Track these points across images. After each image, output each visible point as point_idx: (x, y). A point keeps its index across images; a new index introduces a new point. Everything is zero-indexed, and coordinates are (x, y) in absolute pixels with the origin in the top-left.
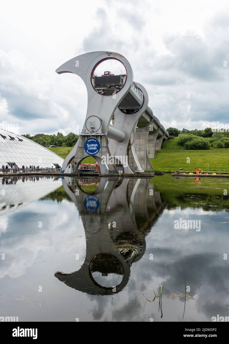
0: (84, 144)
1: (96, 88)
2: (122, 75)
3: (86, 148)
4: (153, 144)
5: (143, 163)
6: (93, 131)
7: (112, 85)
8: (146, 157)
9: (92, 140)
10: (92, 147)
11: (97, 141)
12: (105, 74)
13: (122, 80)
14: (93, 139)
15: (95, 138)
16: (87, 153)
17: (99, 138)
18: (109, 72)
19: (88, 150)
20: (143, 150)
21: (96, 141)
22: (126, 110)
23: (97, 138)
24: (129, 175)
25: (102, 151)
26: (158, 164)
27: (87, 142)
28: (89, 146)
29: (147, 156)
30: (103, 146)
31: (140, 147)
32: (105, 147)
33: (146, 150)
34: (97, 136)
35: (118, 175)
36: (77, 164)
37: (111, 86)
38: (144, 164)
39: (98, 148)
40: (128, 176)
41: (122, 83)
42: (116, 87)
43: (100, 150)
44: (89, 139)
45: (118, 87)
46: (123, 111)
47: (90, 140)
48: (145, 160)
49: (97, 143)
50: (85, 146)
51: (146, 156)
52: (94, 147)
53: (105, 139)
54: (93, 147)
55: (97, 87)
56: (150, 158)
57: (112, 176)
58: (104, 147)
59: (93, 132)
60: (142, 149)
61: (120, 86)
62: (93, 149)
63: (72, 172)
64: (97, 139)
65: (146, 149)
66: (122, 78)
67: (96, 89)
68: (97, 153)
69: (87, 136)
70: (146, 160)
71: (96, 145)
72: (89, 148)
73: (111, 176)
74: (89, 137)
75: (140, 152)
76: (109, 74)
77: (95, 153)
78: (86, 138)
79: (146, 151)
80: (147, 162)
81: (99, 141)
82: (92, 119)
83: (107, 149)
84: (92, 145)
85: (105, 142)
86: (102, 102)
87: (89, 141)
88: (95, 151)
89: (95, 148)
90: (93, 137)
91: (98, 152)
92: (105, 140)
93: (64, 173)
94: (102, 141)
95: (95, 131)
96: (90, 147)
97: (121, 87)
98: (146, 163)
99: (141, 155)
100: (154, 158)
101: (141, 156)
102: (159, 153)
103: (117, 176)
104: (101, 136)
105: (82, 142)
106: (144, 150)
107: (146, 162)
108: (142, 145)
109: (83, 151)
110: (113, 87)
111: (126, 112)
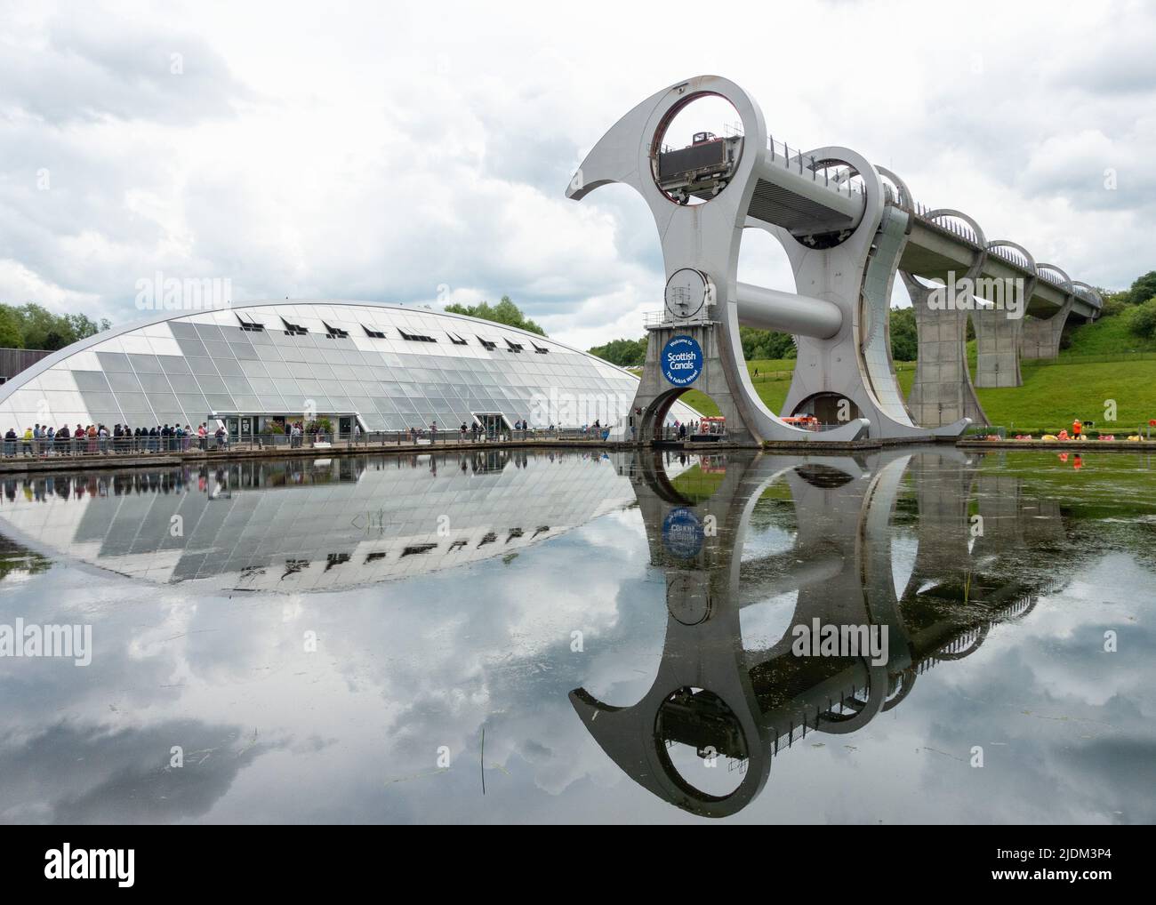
0: (659, 355)
1: (662, 185)
2: (727, 139)
3: (665, 365)
4: (1012, 337)
5: (950, 405)
6: (683, 313)
7: (701, 172)
8: (960, 384)
9: (681, 341)
10: (680, 362)
11: (695, 343)
12: (694, 142)
13: (731, 153)
14: (685, 338)
15: (689, 333)
16: (669, 379)
17: (700, 332)
18: (705, 134)
19: (672, 371)
20: (950, 359)
21: (690, 344)
22: (814, 237)
23: (695, 332)
24: (787, 446)
25: (707, 374)
26: (1019, 407)
27: (668, 349)
28: (672, 358)
29: (965, 381)
30: (710, 356)
31: (940, 349)
32: (715, 359)
33: (960, 359)
34: (694, 328)
35: (752, 445)
36: (644, 413)
37: (698, 178)
38: (957, 407)
39: (698, 363)
40: (784, 448)
41: (730, 161)
42: (714, 176)
43: (704, 369)
44: (673, 340)
45: (718, 175)
46: (805, 240)
47: (677, 342)
48: (957, 394)
49: (695, 348)
50: (662, 359)
51: (961, 380)
52: (687, 361)
53: (715, 336)
54: (684, 361)
55: (665, 184)
56: (981, 388)
57: (737, 448)
58: (712, 359)
59: (684, 316)
60: (948, 356)
61: (725, 172)
62: (684, 367)
63: (631, 438)
64: (695, 338)
65: (960, 356)
66: (728, 147)
67: (664, 188)
68: (695, 378)
69: (669, 330)
70: (964, 395)
71: (692, 356)
72: (673, 366)
73: (733, 448)
74: (672, 334)
75: (942, 368)
76: (705, 139)
77: (689, 379)
78: (665, 337)
79: (960, 364)
80: (966, 401)
81: (700, 342)
82: (680, 281)
83: (720, 365)
84: (681, 356)
85: (715, 344)
86: (696, 226)
87: (672, 345)
88: (690, 372)
89: (689, 366)
90: (684, 333)
91: (697, 376)
92: (715, 339)
93: (609, 440)
94: (707, 344)
95: (690, 312)
96: (677, 362)
97: (728, 175)
98: (964, 403)
99: (944, 378)
100: (1015, 385)
101: (946, 380)
102: (1043, 369)
103: (749, 448)
104: (705, 328)
105: (655, 348)
106: (955, 359)
107: (961, 401)
108: (947, 344)
109: (658, 375)
110: (707, 178)
111: (813, 242)
